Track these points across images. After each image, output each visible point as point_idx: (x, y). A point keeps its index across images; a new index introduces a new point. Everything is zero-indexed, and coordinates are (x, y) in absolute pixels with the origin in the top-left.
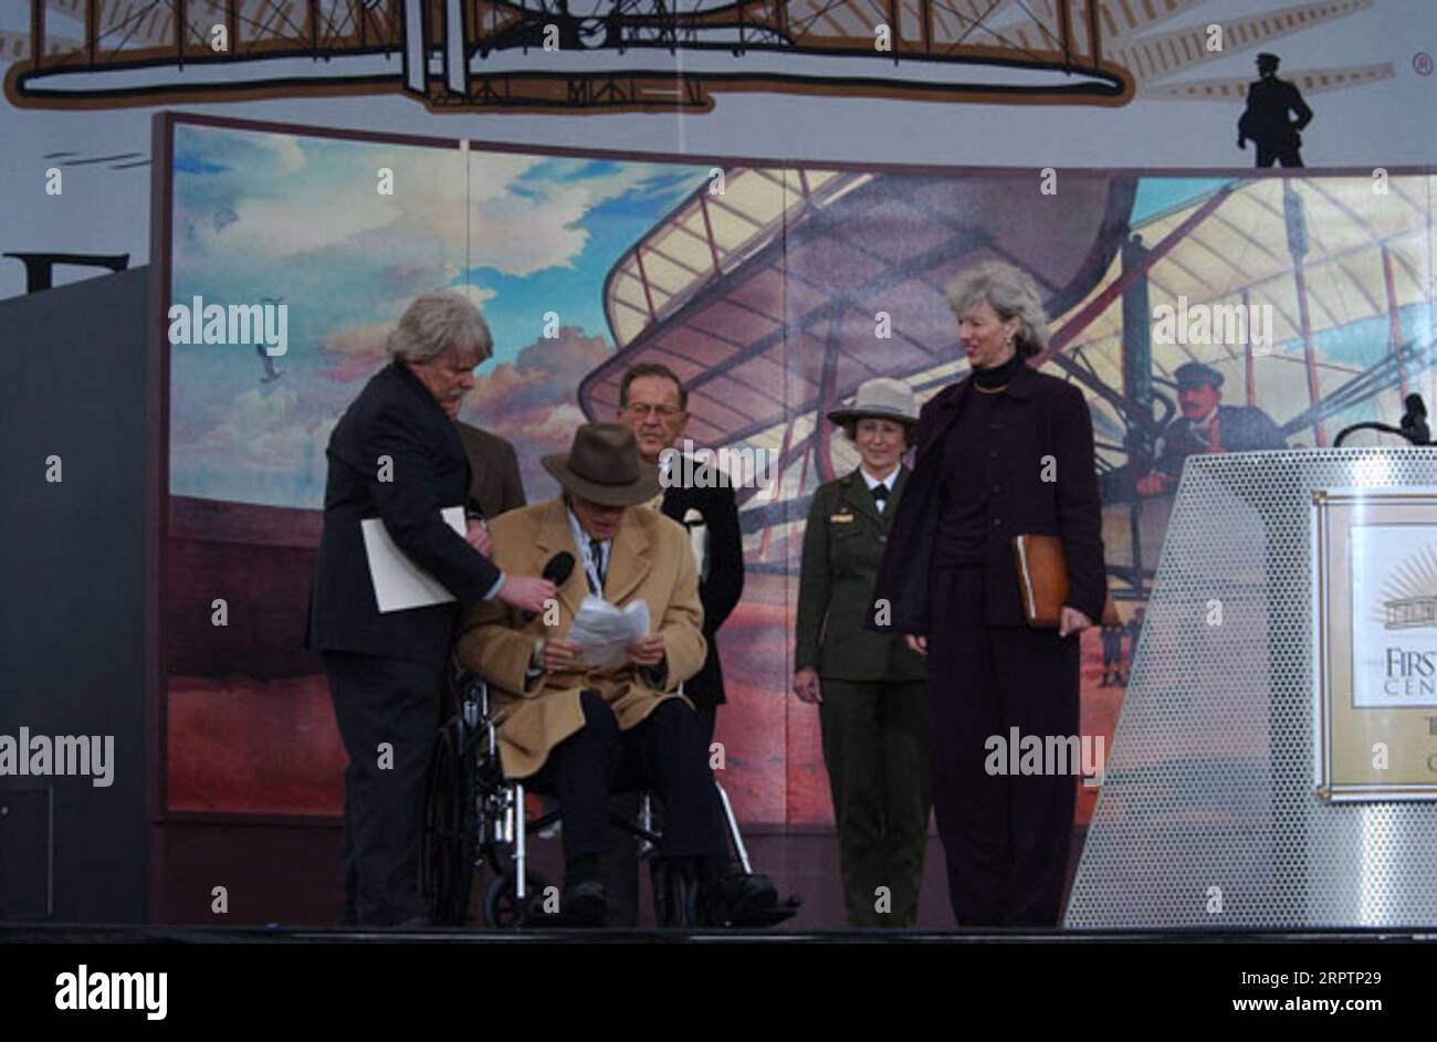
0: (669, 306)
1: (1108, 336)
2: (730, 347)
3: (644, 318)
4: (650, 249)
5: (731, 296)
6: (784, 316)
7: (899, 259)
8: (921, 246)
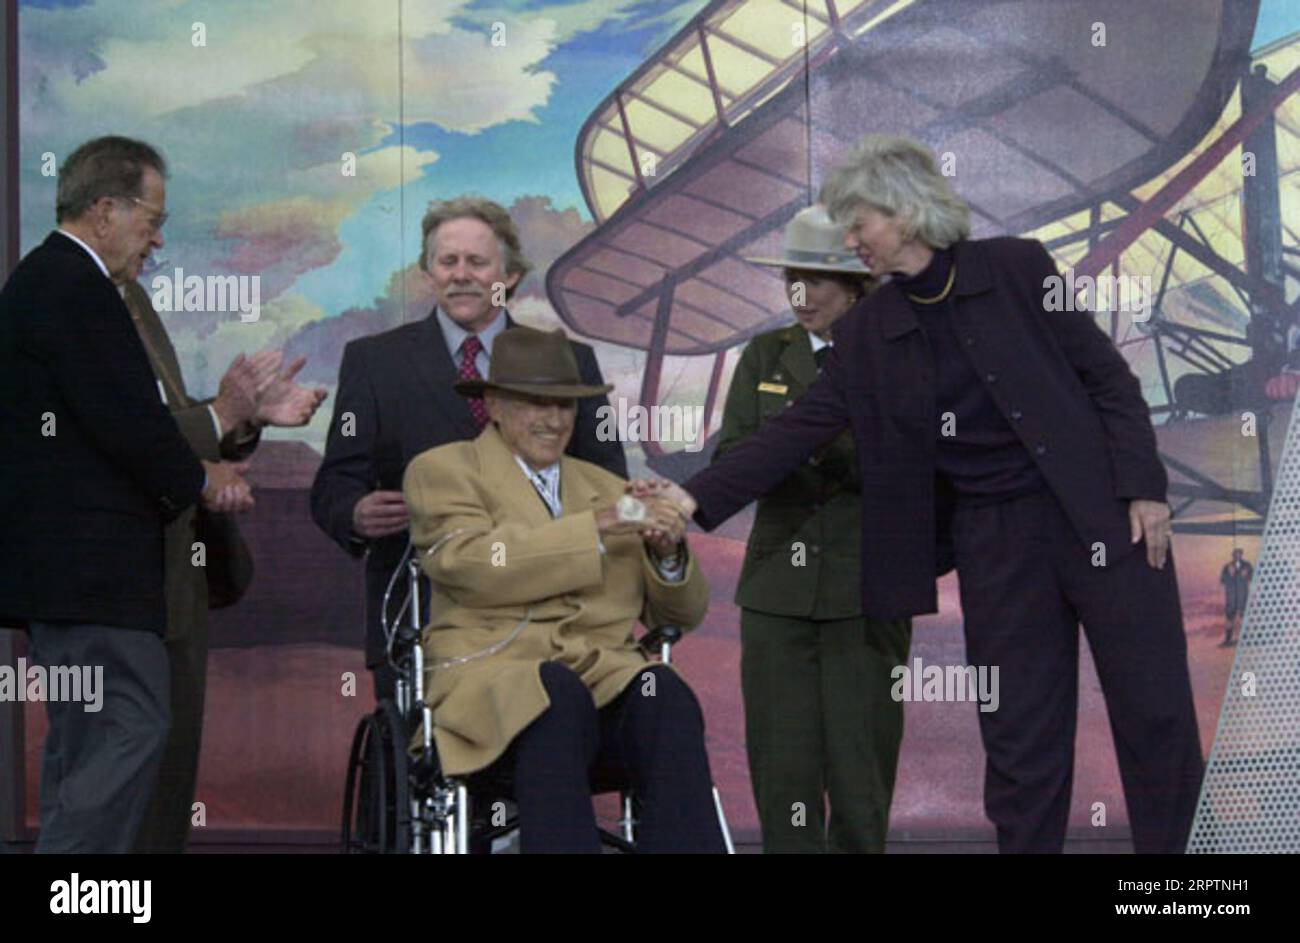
0: (661, 168)
1: (1226, 196)
2: (740, 219)
3: (630, 184)
4: (636, 95)
5: (738, 155)
6: (809, 179)
7: (955, 105)
8: (981, 85)
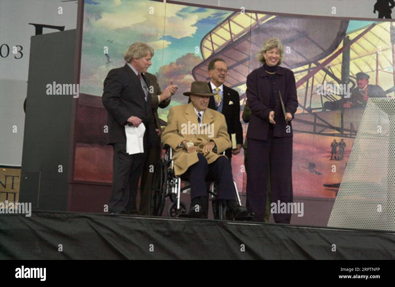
0: (218, 49)
1: (338, 64)
2: (234, 61)
3: (211, 52)
4: (214, 33)
5: (235, 47)
6: (249, 53)
